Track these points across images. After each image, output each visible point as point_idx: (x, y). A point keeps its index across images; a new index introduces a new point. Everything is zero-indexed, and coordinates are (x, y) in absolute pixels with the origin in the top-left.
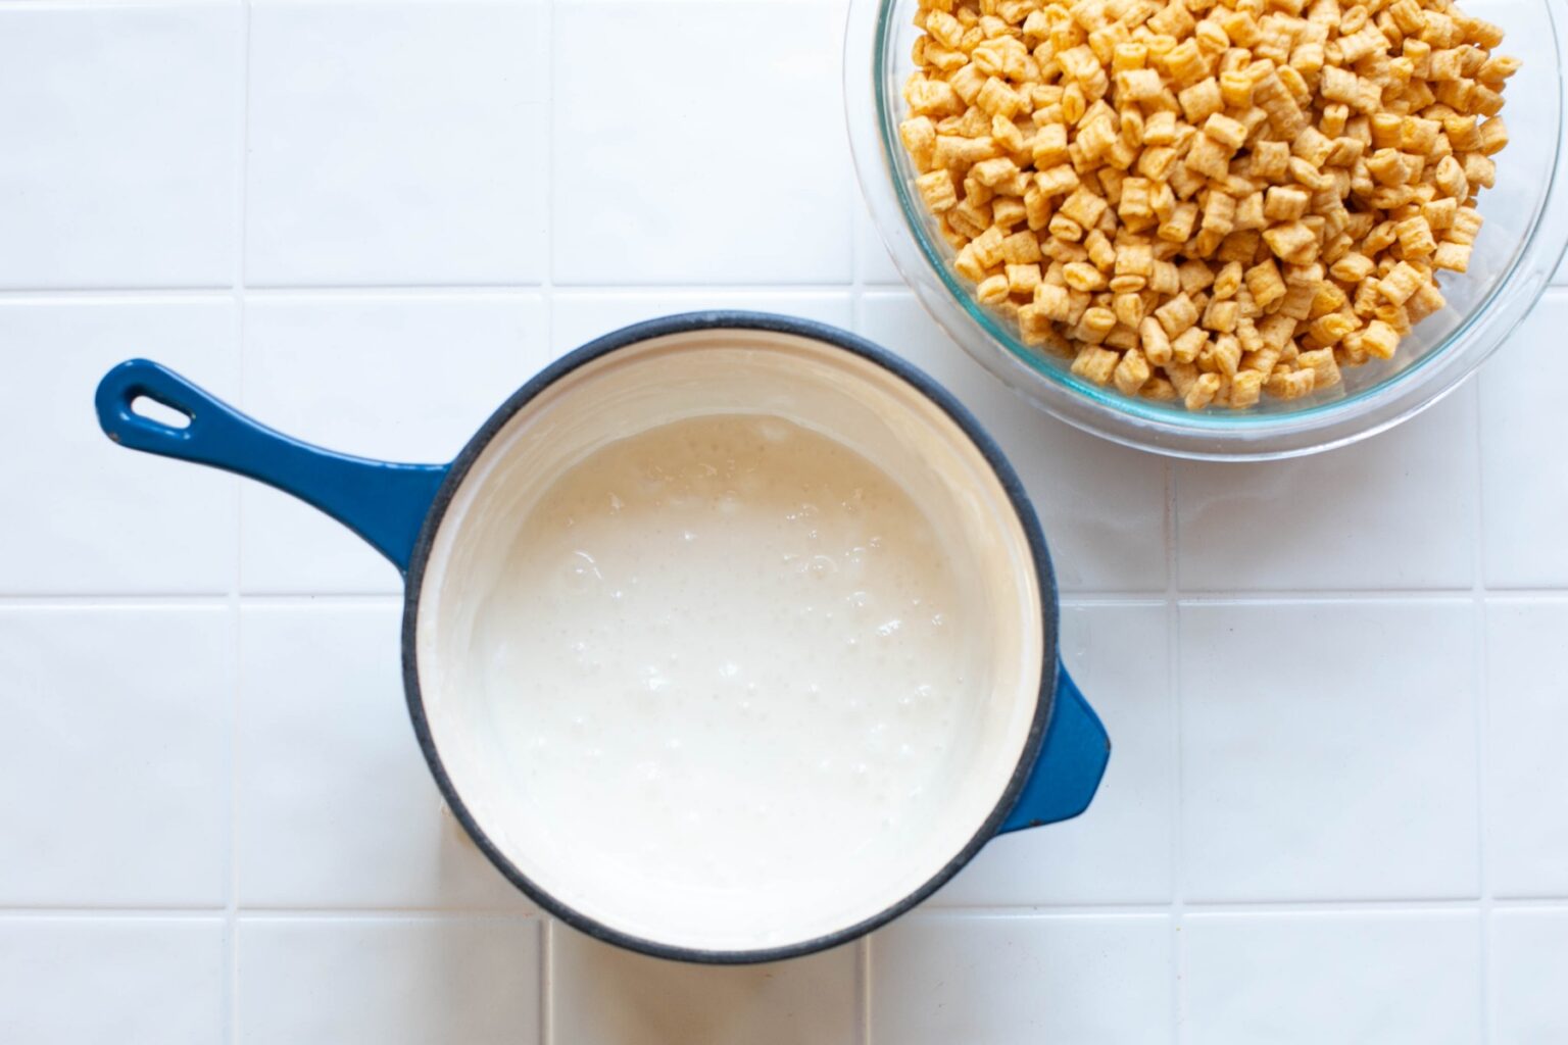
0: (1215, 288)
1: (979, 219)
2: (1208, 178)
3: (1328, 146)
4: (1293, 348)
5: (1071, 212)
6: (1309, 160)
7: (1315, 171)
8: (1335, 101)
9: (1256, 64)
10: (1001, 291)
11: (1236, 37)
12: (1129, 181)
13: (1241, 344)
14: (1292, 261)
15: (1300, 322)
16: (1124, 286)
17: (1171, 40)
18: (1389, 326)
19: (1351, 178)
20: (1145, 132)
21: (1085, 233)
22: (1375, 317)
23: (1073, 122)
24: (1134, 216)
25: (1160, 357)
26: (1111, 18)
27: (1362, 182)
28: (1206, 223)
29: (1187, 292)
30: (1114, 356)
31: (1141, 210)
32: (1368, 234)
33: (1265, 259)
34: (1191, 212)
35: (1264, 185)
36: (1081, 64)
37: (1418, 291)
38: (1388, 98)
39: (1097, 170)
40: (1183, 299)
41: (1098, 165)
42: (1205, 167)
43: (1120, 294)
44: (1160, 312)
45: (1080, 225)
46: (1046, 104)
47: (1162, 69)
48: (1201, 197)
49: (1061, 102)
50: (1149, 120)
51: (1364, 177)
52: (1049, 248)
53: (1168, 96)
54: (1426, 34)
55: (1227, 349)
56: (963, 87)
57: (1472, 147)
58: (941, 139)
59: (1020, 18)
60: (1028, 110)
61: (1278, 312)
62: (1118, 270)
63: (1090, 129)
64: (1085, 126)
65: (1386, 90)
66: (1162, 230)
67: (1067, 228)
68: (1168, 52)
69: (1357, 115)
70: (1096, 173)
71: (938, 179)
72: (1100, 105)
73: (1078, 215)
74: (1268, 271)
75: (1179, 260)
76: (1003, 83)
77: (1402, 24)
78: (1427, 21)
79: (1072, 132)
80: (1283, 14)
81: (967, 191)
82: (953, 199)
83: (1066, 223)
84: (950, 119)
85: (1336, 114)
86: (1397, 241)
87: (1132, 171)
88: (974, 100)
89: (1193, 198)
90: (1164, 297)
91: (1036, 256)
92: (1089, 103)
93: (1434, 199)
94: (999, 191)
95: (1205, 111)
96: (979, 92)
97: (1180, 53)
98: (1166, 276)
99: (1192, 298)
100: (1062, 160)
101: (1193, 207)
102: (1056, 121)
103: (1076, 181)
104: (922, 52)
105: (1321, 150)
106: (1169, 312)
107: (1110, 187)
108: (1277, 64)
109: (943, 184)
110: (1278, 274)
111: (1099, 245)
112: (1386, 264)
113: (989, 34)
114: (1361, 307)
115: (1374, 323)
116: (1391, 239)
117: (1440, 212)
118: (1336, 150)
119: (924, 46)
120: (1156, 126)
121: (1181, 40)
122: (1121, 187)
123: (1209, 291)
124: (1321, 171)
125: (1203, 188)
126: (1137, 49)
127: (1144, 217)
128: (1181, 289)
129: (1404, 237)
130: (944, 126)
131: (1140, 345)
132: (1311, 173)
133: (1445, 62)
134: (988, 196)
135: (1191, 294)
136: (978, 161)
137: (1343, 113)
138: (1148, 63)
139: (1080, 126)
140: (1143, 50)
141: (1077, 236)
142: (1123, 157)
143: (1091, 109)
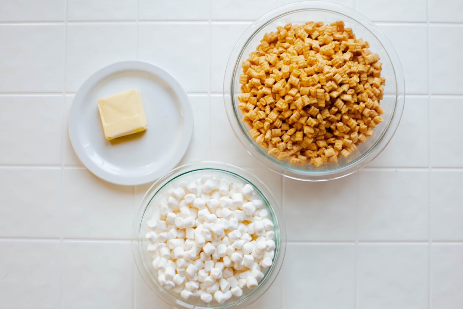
0: (288, 132)
1: (248, 89)
2: (298, 108)
3: (328, 115)
4: (299, 153)
5: (265, 99)
6: (322, 116)
7: (322, 119)
8: (336, 107)
9: (321, 89)
10: (243, 107)
11: (320, 81)
12: (281, 99)
13: (287, 146)
14: (307, 135)
15: (303, 149)
16: (268, 120)
17: (306, 75)
18: (322, 160)
19: (331, 125)
20: (289, 91)
21: (266, 105)
22: (321, 156)
23: (277, 80)
24: (278, 107)
25: (267, 139)
26: (297, 63)
27: (333, 127)
28: (292, 117)
29: (281, 129)
30: (259, 133)
31: (280, 106)
32: (329, 138)
33: (302, 131)
34: (290, 113)
35: (309, 116)
36: (286, 69)
37: (332, 156)
38: (349, 112)
39: (276, 93)
40: (279, 130)
41: (277, 92)
42: (297, 105)
43: (266, 122)
44: (273, 130)
45: (266, 103)
46: (275, 74)
47: (301, 80)
48: (294, 111)
49: (277, 75)
50: (292, 89)
51: (334, 126)
52: (258, 104)
53: (299, 86)
54: (366, 103)
55: (282, 145)
56: (261, 60)
57: (363, 132)
58: (250, 69)
59: (282, 52)
60: (270, 72)
61: (299, 144)
62: (268, 116)
63: (278, 84)
64: (278, 83)
65: (349, 111)
66: (282, 113)
67: (263, 102)
68: (304, 77)
69: (339, 112)
70: (275, 94)
71: (245, 76)
72: (284, 80)
73: (267, 101)
74: (301, 134)
75: (284, 121)
76: (268, 64)
77: (363, 98)
78: (367, 101)
79: (275, 83)
80: (334, 82)
81: (249, 82)
82: (246, 82)
83: (264, 100)
84: (255, 65)
85: (334, 110)
86: (334, 143)
87: (283, 98)
88: (261, 64)
89: (293, 110)
90: (276, 128)
91: (255, 104)
92: (282, 78)
93: (348, 139)
94: (255, 86)
95: (304, 93)
96: (263, 63)
97: (306, 79)
98: (278, 123)
99: (282, 131)
100: (271, 87)
101: (291, 112)
102: (274, 78)
103: (270, 93)
104: (259, 48)
105: (326, 115)
106: (275, 131)
107: (277, 98)
108: (325, 92)
109: (245, 78)
110: (303, 136)
111: (268, 109)
112: (330, 147)
113: (273, 52)
114: (318, 152)
115: (319, 157)
116: (333, 142)
117: (347, 142)
118: (329, 117)
119: (260, 47)
120: (292, 91)
121: (308, 76)
122: (279, 99)
123: (286, 131)
124: (324, 120)
125: (296, 109)
126: (298, 72)
127: (280, 108)
128: (280, 127)
129: (336, 144)
130: (252, 66)
131: (265, 135)
132: (321, 119)
133: (367, 112)
134: (252, 86)
135: (282, 130)
136: (254, 77)
137: (336, 110)
138: (298, 77)
139: (278, 82)
140: (299, 73)
141: (264, 104)
142: (282, 94)
143: (282, 80)
